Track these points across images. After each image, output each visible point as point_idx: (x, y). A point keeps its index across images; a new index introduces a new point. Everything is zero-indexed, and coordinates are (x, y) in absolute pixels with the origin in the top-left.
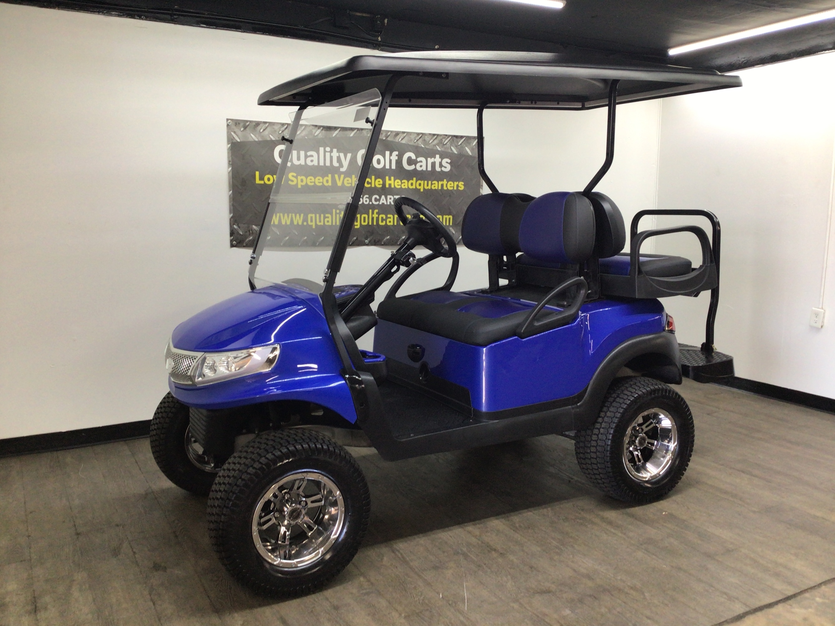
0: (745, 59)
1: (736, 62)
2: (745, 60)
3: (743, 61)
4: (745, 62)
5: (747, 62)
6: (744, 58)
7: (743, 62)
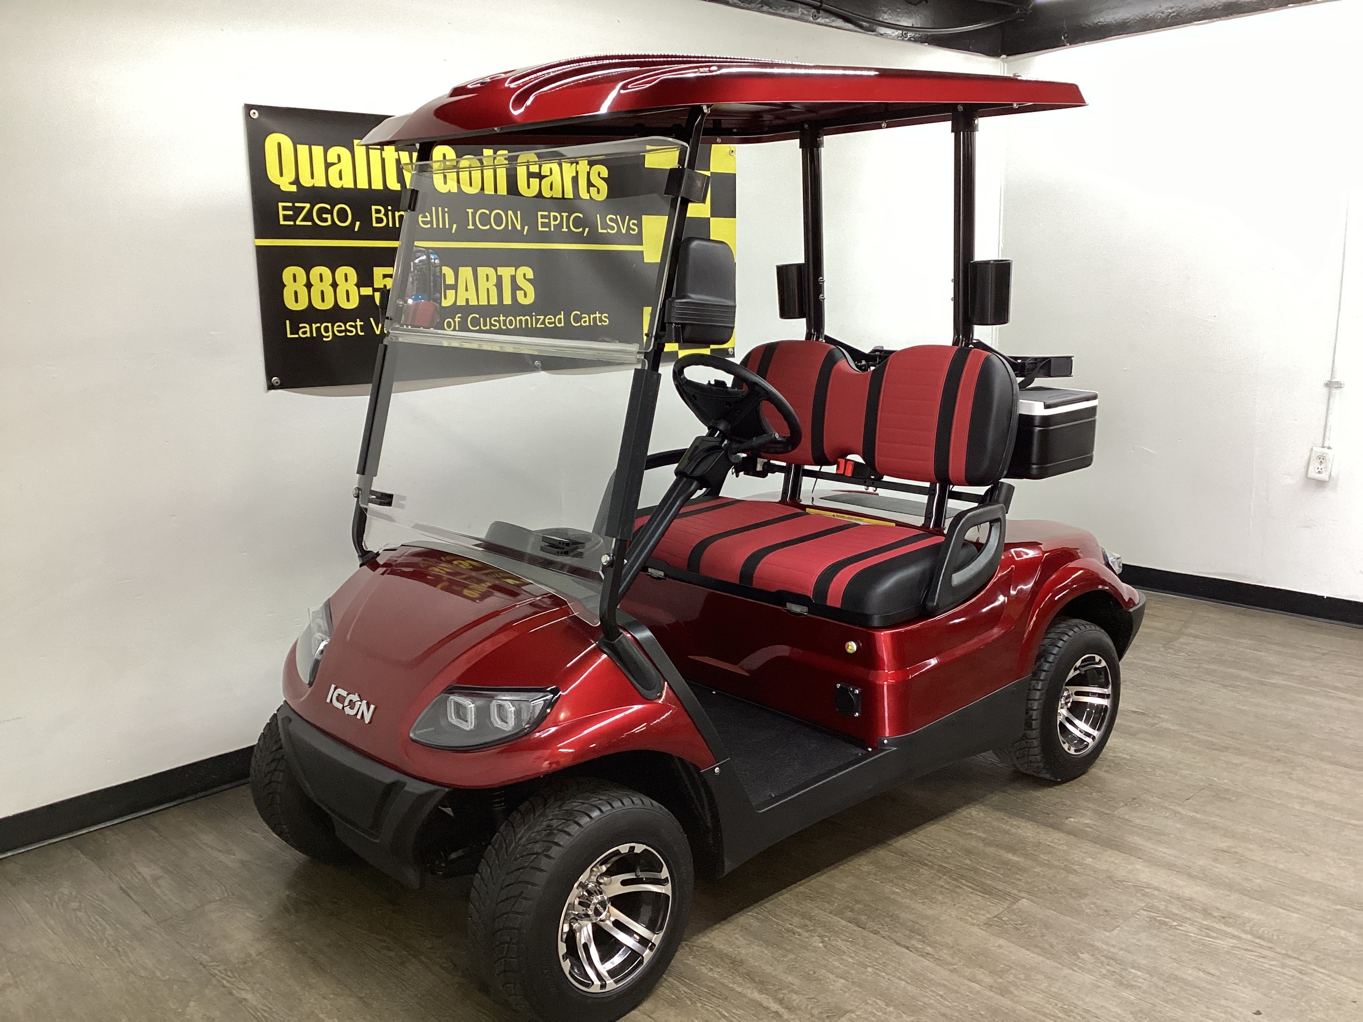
0: (1174, 10)
1: (1154, 16)
2: (1173, 12)
3: (1171, 13)
4: (1172, 15)
5: (1178, 14)
6: (1171, 8)
7: (1169, 15)
